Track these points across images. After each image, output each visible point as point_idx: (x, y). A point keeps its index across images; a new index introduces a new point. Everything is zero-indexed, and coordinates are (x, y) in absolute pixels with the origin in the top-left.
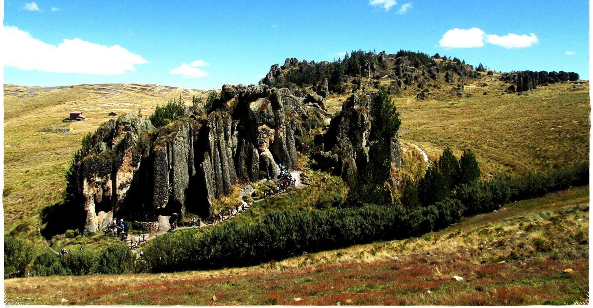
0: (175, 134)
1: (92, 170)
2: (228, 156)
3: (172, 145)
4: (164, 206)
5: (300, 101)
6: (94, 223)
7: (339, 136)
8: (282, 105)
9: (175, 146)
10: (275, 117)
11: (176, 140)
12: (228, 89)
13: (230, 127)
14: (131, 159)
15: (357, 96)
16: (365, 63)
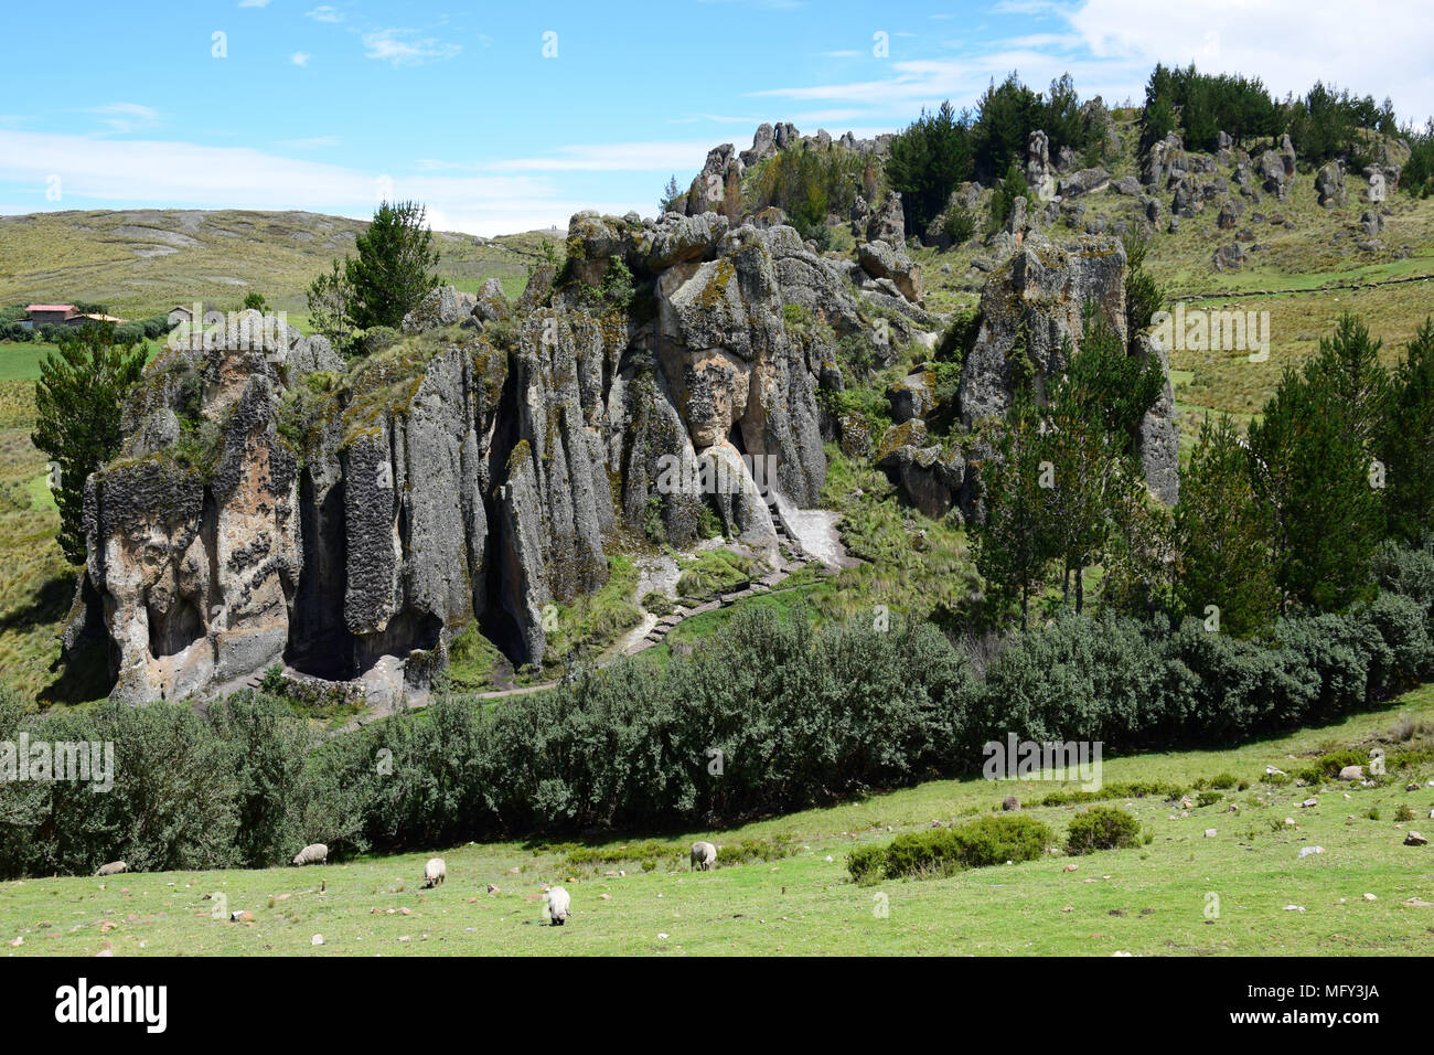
0: (416, 385)
1: (135, 506)
2: (593, 461)
3: (405, 420)
4: (382, 626)
5: (833, 272)
6: (146, 680)
7: (972, 394)
8: (775, 286)
9: (413, 426)
10: (753, 328)
11: (417, 404)
12: (591, 230)
13: (598, 360)
14: (267, 468)
15: (1035, 257)
16: (1033, 139)
